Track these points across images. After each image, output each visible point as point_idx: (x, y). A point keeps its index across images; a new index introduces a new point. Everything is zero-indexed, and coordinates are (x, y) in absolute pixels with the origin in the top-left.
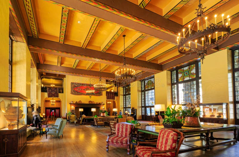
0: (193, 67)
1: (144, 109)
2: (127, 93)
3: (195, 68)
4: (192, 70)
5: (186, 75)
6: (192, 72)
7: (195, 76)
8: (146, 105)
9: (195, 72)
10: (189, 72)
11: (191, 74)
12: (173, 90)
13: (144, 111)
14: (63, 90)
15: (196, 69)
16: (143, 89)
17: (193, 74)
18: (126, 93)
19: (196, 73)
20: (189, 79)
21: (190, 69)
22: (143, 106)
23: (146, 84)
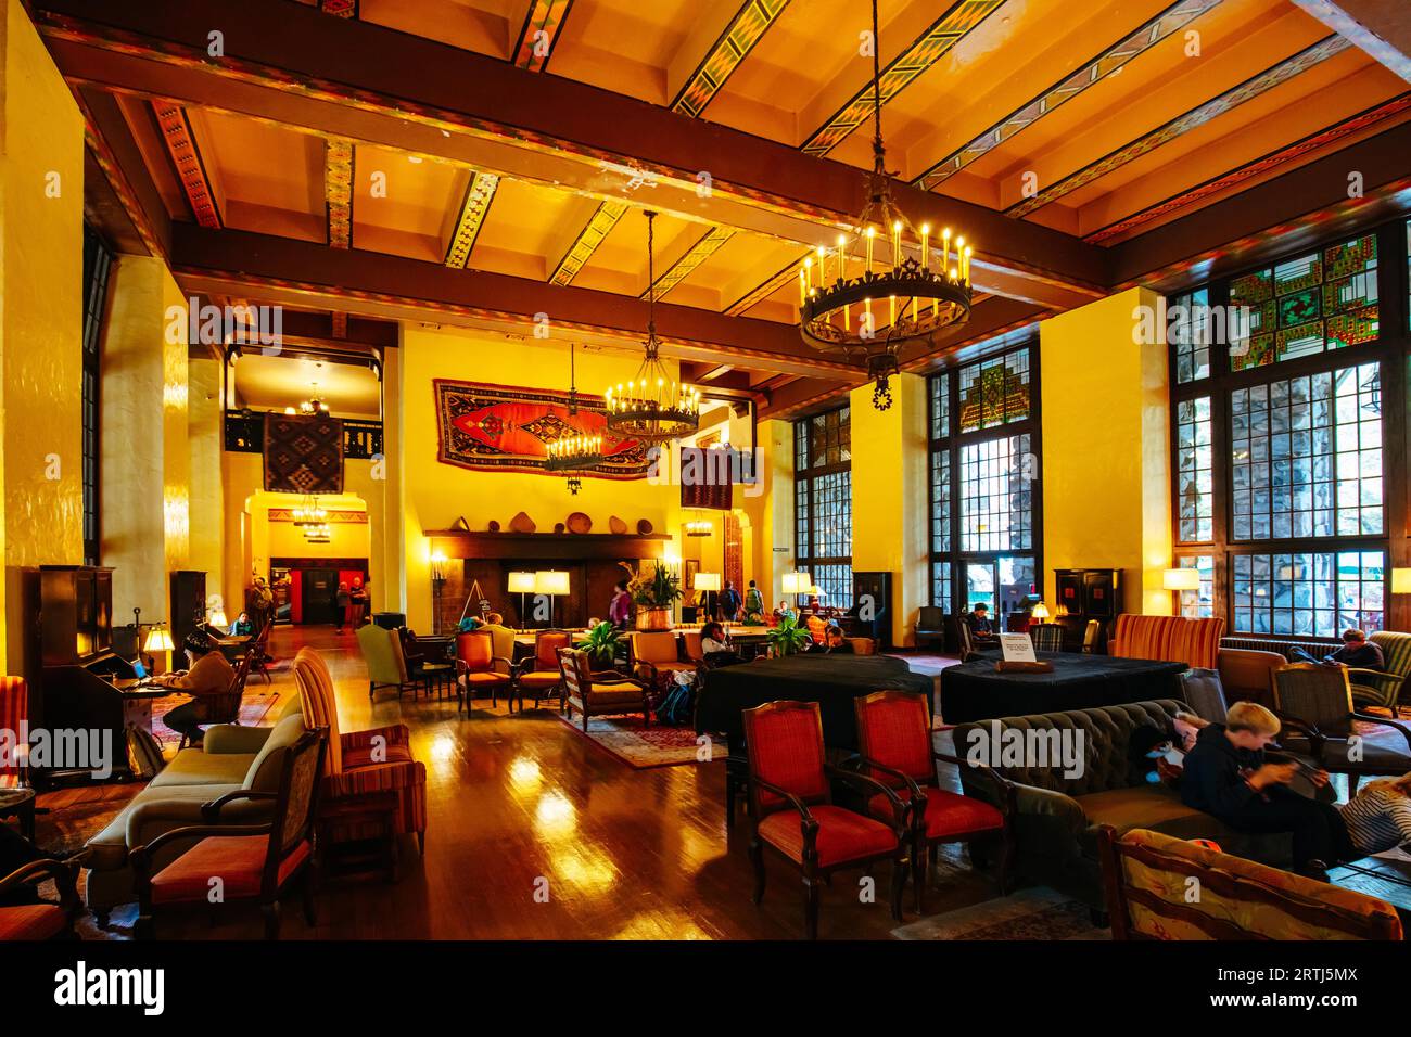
0: (1359, 262)
1: (947, 575)
2: (821, 462)
3: (1372, 264)
4: (1347, 282)
5: (1292, 317)
6: (1347, 295)
7: (1375, 326)
8: (965, 548)
9: (1373, 296)
10: (1317, 296)
11: (1342, 309)
12: (1184, 432)
13: (947, 585)
14: (378, 434)
15: (1379, 268)
16: (945, 430)
17: (1358, 310)
18: (811, 460)
19: (1382, 304)
20: (1320, 349)
21: (1330, 276)
22: (938, 549)
23: (964, 397)
